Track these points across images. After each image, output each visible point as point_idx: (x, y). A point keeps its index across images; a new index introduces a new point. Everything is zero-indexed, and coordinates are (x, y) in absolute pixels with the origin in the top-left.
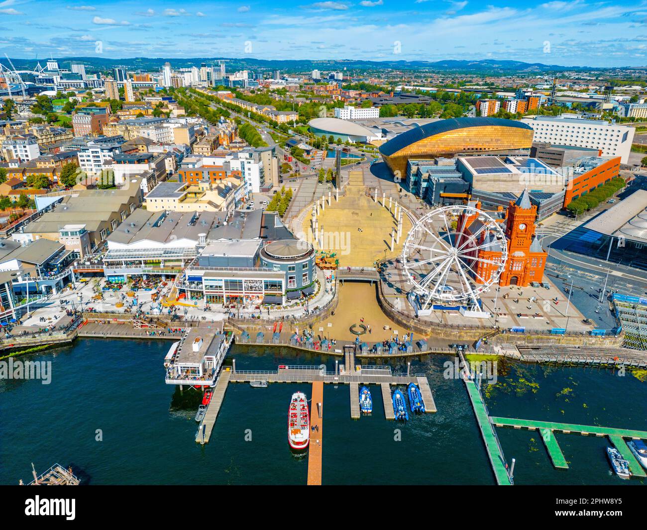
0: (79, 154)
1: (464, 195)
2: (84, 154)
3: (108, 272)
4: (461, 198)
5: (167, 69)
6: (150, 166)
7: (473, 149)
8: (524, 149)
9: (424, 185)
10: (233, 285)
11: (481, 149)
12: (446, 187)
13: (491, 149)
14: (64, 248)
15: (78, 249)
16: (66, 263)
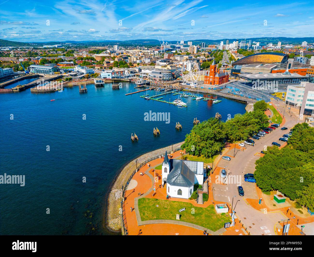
0: (156, 61)
2: (157, 61)
3: (140, 75)
5: (222, 43)
6: (167, 63)
7: (259, 62)
8: (278, 63)
10: (155, 76)
11: (262, 62)
13: (266, 62)
14: (136, 71)
15: (138, 71)
16: (135, 73)
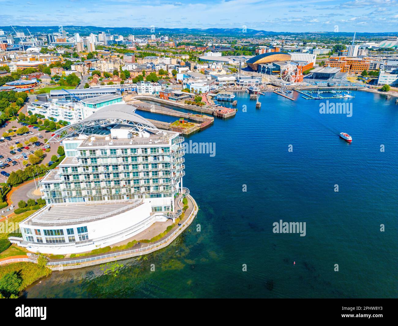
1: (278, 71)
4: (277, 72)
9: (266, 70)
12: (274, 69)
